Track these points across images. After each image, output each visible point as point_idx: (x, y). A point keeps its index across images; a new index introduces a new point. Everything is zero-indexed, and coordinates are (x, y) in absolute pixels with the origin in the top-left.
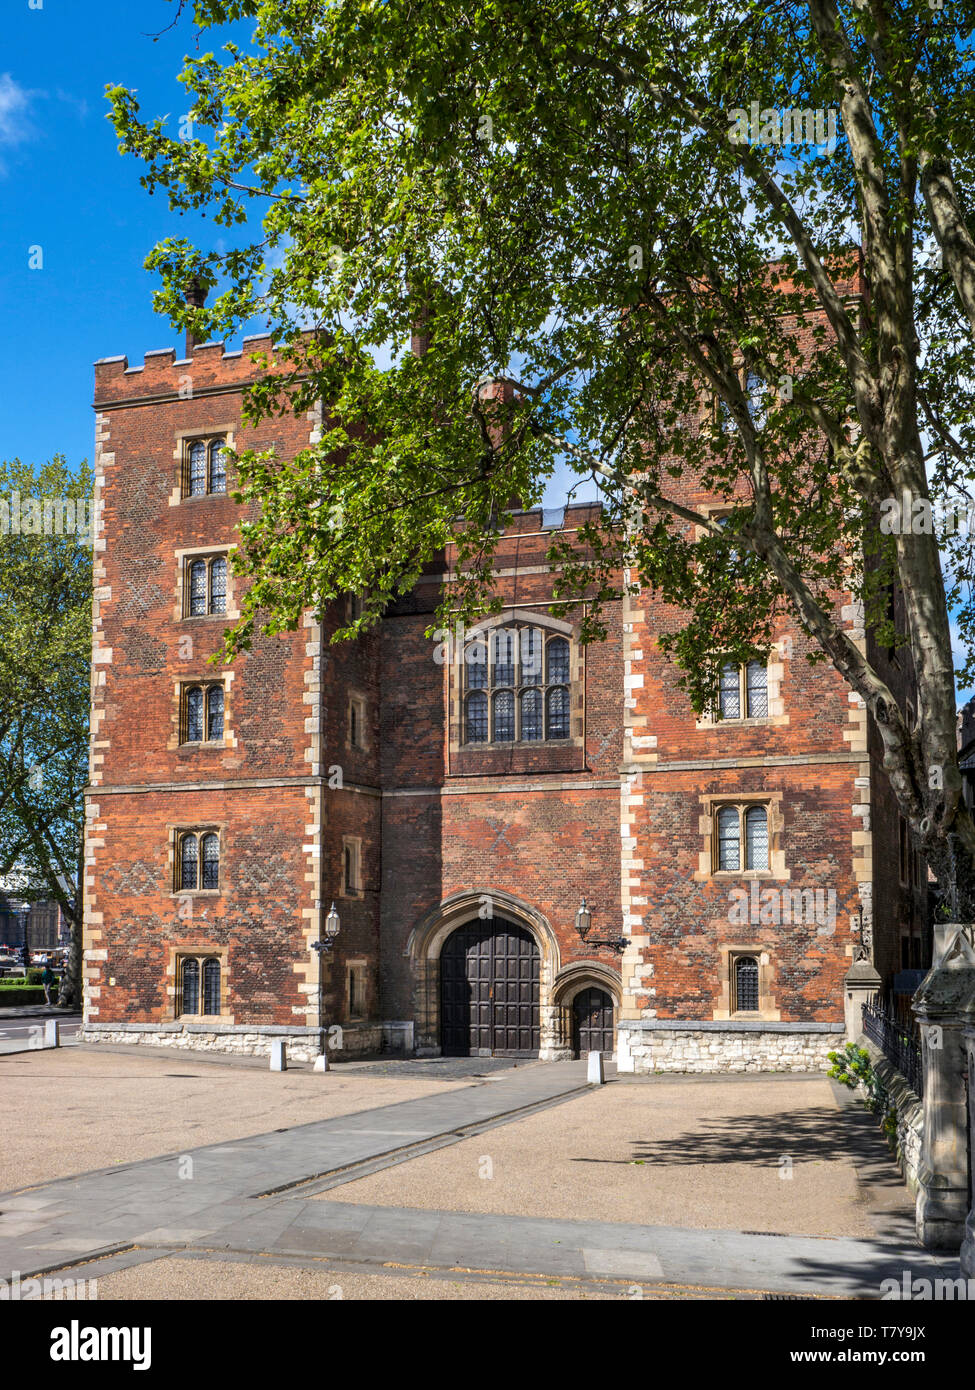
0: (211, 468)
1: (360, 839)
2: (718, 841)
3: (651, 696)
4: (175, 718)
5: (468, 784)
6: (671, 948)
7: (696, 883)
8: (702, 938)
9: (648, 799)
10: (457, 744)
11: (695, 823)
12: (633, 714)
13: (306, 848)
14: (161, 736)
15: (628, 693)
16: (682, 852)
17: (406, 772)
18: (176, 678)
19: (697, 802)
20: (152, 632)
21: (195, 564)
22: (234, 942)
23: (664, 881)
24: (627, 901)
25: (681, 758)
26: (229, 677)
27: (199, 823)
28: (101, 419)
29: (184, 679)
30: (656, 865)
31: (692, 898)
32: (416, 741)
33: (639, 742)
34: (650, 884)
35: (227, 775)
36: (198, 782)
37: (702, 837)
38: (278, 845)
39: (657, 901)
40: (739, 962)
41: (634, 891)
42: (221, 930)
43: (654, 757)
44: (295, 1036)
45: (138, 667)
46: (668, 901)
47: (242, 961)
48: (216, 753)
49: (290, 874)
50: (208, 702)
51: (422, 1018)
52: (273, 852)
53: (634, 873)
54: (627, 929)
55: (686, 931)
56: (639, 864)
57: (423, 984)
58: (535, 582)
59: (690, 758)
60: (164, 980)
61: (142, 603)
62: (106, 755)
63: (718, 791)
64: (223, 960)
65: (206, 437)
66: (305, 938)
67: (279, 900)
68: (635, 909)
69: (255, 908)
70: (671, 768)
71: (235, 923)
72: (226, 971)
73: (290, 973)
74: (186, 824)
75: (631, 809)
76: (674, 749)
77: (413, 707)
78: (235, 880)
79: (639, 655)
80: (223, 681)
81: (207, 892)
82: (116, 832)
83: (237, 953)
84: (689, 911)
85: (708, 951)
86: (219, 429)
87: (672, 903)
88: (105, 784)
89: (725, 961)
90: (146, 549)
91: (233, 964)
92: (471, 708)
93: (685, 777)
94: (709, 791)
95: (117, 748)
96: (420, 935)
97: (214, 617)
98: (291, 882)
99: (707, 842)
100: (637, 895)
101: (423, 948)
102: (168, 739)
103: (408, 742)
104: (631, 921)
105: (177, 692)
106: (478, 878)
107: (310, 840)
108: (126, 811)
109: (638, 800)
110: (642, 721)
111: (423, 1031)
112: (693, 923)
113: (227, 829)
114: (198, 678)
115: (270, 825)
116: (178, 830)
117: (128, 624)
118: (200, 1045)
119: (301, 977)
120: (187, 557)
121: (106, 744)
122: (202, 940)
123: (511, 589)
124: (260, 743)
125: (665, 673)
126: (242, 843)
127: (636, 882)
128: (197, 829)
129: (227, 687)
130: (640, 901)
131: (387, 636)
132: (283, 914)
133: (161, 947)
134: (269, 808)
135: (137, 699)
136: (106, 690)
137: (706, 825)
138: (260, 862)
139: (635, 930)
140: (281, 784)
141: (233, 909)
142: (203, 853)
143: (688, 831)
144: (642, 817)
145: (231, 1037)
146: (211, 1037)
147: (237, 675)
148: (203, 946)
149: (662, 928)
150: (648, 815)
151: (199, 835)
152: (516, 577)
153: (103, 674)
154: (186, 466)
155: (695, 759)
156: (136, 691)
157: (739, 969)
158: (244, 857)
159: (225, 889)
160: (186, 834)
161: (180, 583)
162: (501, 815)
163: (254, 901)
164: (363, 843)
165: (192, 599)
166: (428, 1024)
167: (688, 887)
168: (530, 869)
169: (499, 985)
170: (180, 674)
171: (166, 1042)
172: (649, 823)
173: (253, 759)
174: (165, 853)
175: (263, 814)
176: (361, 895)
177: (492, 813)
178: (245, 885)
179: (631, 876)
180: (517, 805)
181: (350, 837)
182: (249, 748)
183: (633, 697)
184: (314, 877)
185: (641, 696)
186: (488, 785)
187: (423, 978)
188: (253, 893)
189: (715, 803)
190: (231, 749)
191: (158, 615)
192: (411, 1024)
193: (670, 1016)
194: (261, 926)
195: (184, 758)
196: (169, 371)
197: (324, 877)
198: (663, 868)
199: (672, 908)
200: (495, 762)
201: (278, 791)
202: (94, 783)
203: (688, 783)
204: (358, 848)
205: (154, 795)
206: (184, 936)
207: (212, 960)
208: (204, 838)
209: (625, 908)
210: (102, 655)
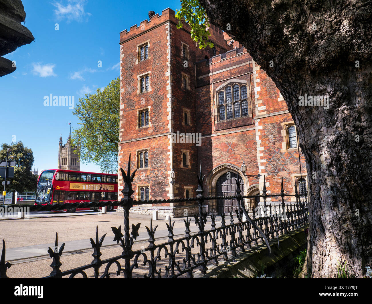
0: (145, 53)
1: (189, 151)
2: (289, 138)
3: (263, 93)
4: (137, 121)
5: (220, 133)
6: (275, 176)
7: (281, 153)
8: (285, 172)
9: (264, 127)
10: (216, 121)
11: (280, 133)
12: (258, 99)
13: (168, 153)
14: (134, 126)
15: (256, 93)
16: (276, 143)
17: (204, 131)
18: (138, 110)
19: (280, 126)
20: (132, 98)
21: (142, 78)
22: (152, 182)
23: (271, 153)
24: (259, 161)
25: (274, 112)
26: (149, 107)
27: (143, 149)
28: (121, 46)
29: (139, 110)
30: (268, 148)
31: (281, 159)
32: (206, 122)
33: (260, 108)
34: (267, 155)
35: (149, 135)
36: (143, 138)
37: (282, 137)
38: (161, 153)
39: (269, 160)
40: (299, 180)
41: (261, 158)
42: (148, 179)
43: (265, 113)
44: (167, 210)
45: (130, 108)
46: (273, 160)
47: (154, 188)
48: (147, 129)
49: (165, 161)
50: (145, 115)
51: (211, 204)
52: (160, 155)
53: (261, 152)
54: (260, 171)
55: (279, 170)
56: (262, 149)
57: (210, 193)
58: (235, 70)
59: (277, 111)
60: (136, 194)
61: (130, 91)
62: (123, 133)
63: (287, 121)
64: (149, 188)
65: (143, 45)
66: (168, 180)
67: (162, 169)
68: (262, 164)
69: (156, 172)
70: (271, 115)
71: (152, 177)
72: (150, 191)
73: (165, 191)
74: (140, 150)
75: (259, 131)
76: (272, 109)
77: (205, 112)
78: (152, 164)
79: (259, 80)
80: (148, 109)
81: (145, 168)
82: (125, 153)
83: (153, 185)
84: (280, 163)
85: (288, 177)
86: (146, 42)
87: (274, 161)
88: (123, 141)
89: (293, 180)
90: (131, 77)
91: (152, 189)
92: (220, 110)
93: (276, 118)
94: (284, 121)
95: (125, 131)
96: (209, 179)
97: (146, 92)
98: (165, 164)
99: (284, 139)
100: (262, 159)
101: (210, 182)
102: (136, 126)
103: (204, 122)
104: (261, 168)
105: (138, 114)
106: (224, 160)
107: (169, 151)
108: (127, 148)
109: (261, 127)
110: (261, 102)
111: (211, 208)
112: (282, 167)
113: (149, 150)
114: (142, 109)
115: (159, 148)
116: (139, 151)
117: (127, 98)
118: (144, 213)
119: (168, 192)
120: (140, 77)
121: (123, 130)
122: (144, 182)
123: (229, 74)
124: (157, 124)
125: (267, 84)
126: (153, 153)
127: (262, 155)
128: (143, 151)
129: (149, 110)
130: (264, 161)
131: (197, 93)
132: (163, 173)
133: (135, 185)
134: (159, 143)
135: (129, 117)
136: (123, 115)
137: (284, 133)
138: (157, 158)
139: (263, 171)
140: (162, 135)
141: (151, 173)
142: (145, 157)
143: (278, 136)
144: (262, 133)
145: (151, 210)
146: (146, 210)
147: (151, 106)
148: (145, 184)
149: (271, 170)
150: (264, 132)
151: (143, 152)
152: (230, 70)
153: (122, 111)
154: (140, 54)
155: (279, 111)
156: (129, 115)
157: (299, 182)
158: (154, 157)
159: (149, 167)
160: (140, 153)
161: (138, 84)
162: (229, 141)
163: (156, 170)
164: (190, 152)
165: (142, 88)
166: (213, 206)
167: (279, 155)
168: (238, 156)
169: (233, 193)
170: (138, 108)
171: (136, 212)
172: (265, 135)
173: (156, 129)
174: (135, 158)
175: (158, 144)
176: (190, 167)
177: (227, 140)
178: (154, 165)
179: (260, 153)
180: (234, 137)
181: (185, 150)
182: (154, 126)
183: (258, 94)
184: (170, 162)
185: (260, 93)
186: (225, 132)
187: (211, 192)
188: (156, 168)
189: (286, 125)
190: (150, 127)
191: (133, 94)
192: (208, 206)
193: (276, 200)
194: (158, 177)
195: (140, 131)
196: (135, 30)
197: (174, 162)
198: (270, 149)
199: (274, 163)
200: (227, 125)
201: (161, 137)
202: (120, 141)
203: (277, 119)
204: (188, 153)
205: (133, 142)
206: (140, 181)
207: (147, 188)
208: (145, 153)
209: (259, 164)
210: (122, 107)
